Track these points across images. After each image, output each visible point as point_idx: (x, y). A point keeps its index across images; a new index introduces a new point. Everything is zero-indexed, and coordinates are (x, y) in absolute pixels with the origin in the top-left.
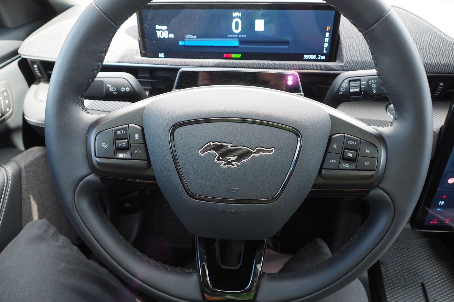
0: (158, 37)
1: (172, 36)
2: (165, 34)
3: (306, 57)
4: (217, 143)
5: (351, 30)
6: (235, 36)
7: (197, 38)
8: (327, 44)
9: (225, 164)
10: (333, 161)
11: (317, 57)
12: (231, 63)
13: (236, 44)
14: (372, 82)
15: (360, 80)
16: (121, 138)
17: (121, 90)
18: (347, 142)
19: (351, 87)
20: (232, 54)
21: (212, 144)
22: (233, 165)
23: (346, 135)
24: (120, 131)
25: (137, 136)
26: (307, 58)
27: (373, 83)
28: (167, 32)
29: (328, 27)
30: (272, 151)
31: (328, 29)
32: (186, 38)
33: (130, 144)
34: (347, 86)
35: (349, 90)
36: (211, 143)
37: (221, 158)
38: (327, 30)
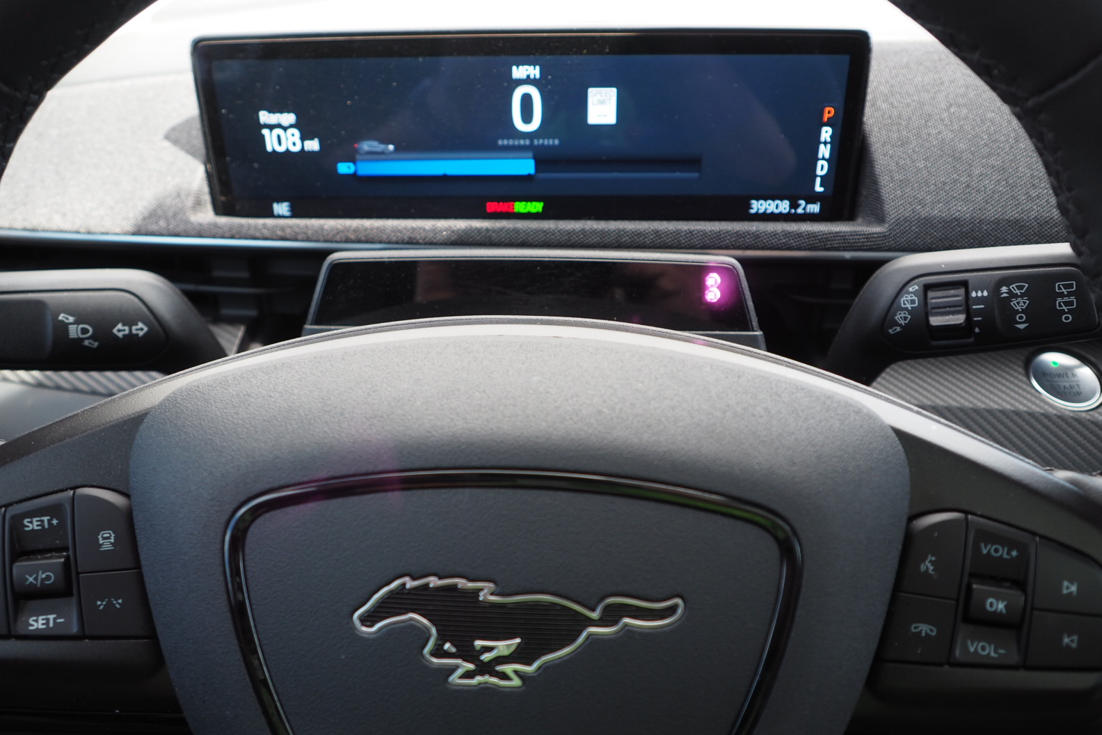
0: (269, 149)
1: (313, 145)
2: (291, 139)
3: (758, 206)
4: (434, 582)
5: (900, 116)
6: (522, 142)
7: (396, 150)
8: (826, 164)
9: (468, 675)
10: (924, 629)
11: (794, 205)
12: (508, 231)
13: (525, 166)
14: (1010, 292)
15: (964, 284)
16: (41, 546)
17: (115, 331)
18: (977, 549)
19: (933, 308)
20: (515, 201)
21: (410, 584)
22: (504, 676)
23: (970, 516)
24: (35, 519)
25: (108, 538)
26: (761, 211)
27: (1016, 296)
28: (296, 132)
29: (827, 109)
30: (672, 610)
31: (826, 116)
32: (362, 152)
33: (78, 574)
34: (917, 305)
35: (928, 321)
36: (406, 579)
37: (447, 646)
38: (825, 119)
